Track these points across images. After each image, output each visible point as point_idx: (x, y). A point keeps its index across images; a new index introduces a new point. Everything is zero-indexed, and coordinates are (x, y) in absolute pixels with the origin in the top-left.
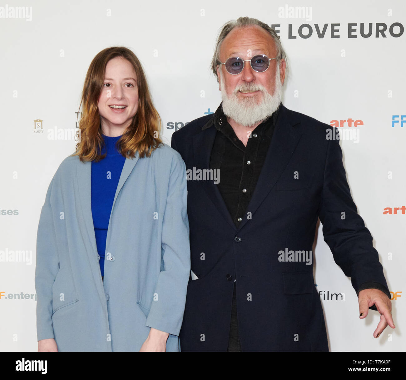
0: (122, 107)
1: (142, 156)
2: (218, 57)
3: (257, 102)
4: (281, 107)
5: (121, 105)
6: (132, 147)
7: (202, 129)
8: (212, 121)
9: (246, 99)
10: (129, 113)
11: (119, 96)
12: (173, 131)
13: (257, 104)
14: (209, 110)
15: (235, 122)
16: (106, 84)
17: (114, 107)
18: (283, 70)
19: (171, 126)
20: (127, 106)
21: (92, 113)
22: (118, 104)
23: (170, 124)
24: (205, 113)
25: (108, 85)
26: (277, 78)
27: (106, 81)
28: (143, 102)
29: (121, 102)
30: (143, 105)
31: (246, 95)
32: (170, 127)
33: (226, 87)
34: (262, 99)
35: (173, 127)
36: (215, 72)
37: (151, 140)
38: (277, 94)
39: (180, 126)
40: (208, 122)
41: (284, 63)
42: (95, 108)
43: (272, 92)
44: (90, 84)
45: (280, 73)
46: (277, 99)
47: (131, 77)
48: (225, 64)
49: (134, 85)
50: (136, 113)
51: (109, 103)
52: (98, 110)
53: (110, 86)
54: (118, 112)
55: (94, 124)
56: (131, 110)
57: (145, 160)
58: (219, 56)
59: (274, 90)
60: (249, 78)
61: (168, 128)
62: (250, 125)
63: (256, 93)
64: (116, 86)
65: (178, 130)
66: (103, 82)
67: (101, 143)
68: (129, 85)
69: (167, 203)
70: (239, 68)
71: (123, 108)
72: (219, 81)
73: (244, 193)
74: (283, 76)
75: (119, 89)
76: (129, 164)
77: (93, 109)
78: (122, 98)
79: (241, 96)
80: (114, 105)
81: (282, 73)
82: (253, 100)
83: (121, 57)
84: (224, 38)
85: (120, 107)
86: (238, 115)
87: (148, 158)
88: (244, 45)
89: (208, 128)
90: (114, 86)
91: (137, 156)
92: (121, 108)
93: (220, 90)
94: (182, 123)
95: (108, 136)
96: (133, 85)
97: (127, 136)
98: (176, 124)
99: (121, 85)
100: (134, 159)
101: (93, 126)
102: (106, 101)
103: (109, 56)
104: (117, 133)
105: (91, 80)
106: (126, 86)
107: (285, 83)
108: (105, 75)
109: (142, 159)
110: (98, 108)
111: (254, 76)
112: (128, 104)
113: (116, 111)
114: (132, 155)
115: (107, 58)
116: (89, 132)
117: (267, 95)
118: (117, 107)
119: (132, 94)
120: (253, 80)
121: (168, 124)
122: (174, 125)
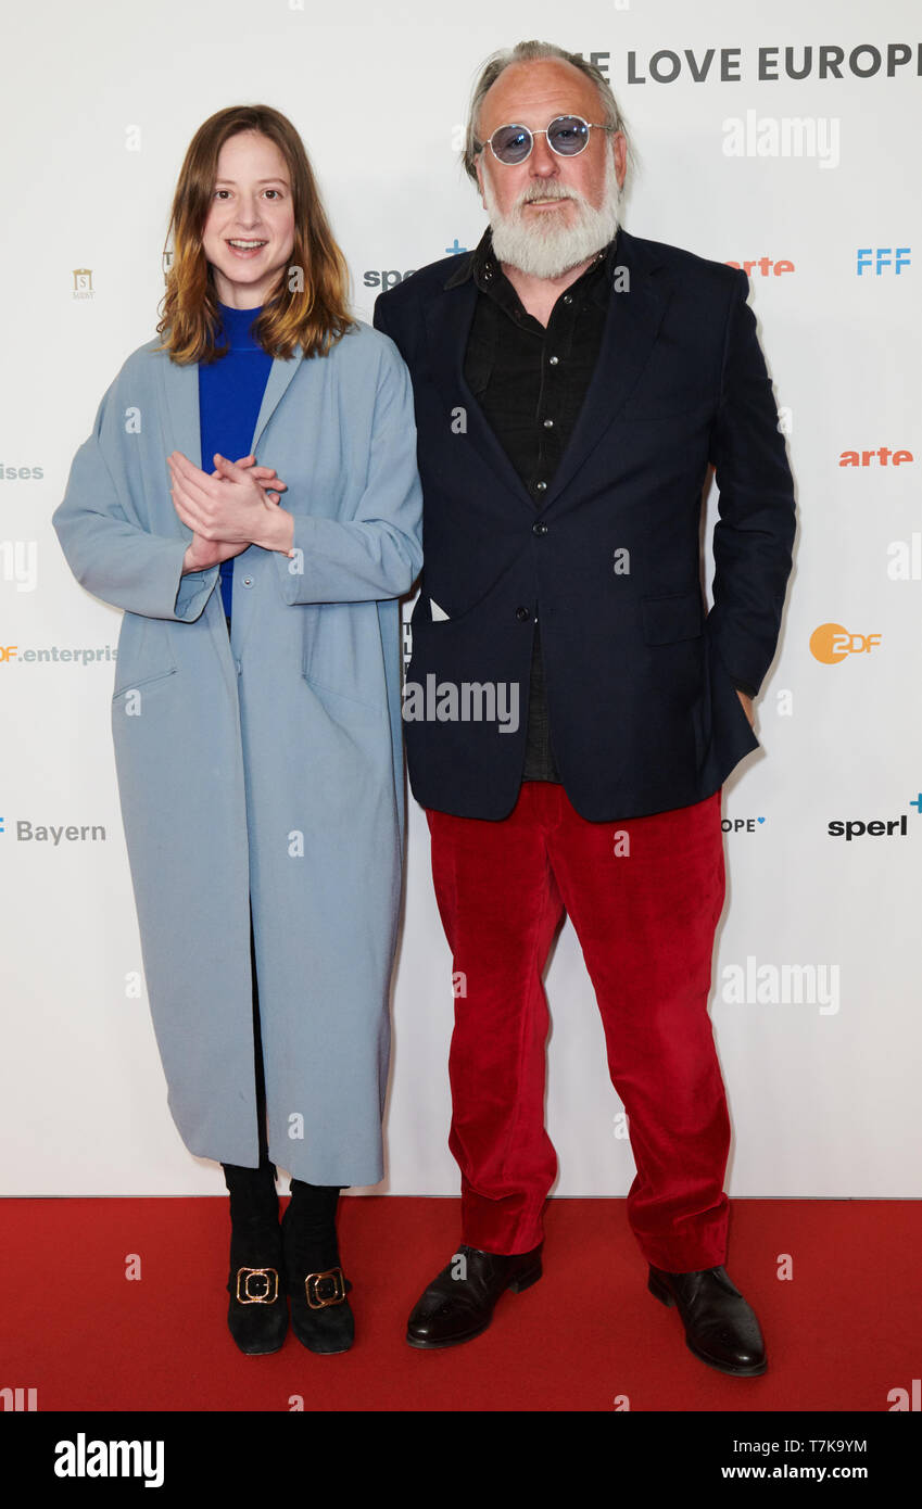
0: (255, 244)
1: (309, 354)
2: (476, 133)
3: (567, 224)
4: (621, 234)
5: (253, 241)
6: (287, 337)
7: (445, 289)
8: (467, 270)
9: (541, 217)
10: (270, 259)
11: (248, 221)
12: (379, 290)
13: (567, 227)
14: (456, 242)
15: (520, 272)
16: (221, 192)
17: (239, 243)
18: (621, 157)
19: (373, 279)
20: (267, 242)
21: (190, 257)
22: (247, 238)
23: (372, 276)
24: (448, 251)
25: (225, 194)
26: (608, 171)
27: (220, 187)
28: (306, 232)
29: (252, 234)
30: (306, 236)
31: (542, 208)
32: (372, 282)
33: (498, 197)
34: (577, 217)
35: (377, 284)
36: (472, 170)
37: (327, 318)
38: (608, 207)
39: (392, 279)
40: (457, 272)
41: (622, 142)
42: (197, 249)
43: (597, 202)
44: (187, 190)
45: (615, 161)
46: (610, 218)
47: (275, 175)
48: (490, 141)
49: (284, 195)
50: (288, 257)
51: (227, 234)
52: (202, 252)
53: (230, 196)
54: (245, 255)
55: (195, 282)
56: (278, 250)
57: (318, 363)
58: (479, 129)
59: (601, 199)
60: (544, 169)
61: (367, 284)
62: (553, 275)
63: (563, 203)
64: (240, 195)
65: (390, 288)
66: (213, 188)
67: (213, 325)
68: (270, 194)
69: (370, 455)
70: (523, 150)
71: (258, 247)
72: (481, 191)
73: (548, 429)
74: (621, 169)
75: (248, 205)
76: (281, 371)
77: (192, 249)
78: (254, 226)
79: (531, 211)
80: (237, 239)
81: (619, 164)
82: (557, 217)
83: (254, 131)
84: (486, 90)
85: (251, 245)
86: (527, 255)
87: (323, 359)
88: (532, 102)
89: (456, 287)
90: (237, 198)
91: (299, 353)
92: (254, 248)
93: (485, 208)
94: (397, 274)
95: (232, 306)
96: (280, 194)
97: (275, 309)
98: (385, 275)
99: (253, 196)
100: (291, 361)
101: (191, 288)
102: (221, 231)
103: (226, 128)
104: (251, 300)
105: (189, 182)
106: (265, 195)
107: (625, 187)
108: (216, 171)
109: (310, 360)
110: (203, 247)
111: (556, 165)
112: (270, 237)
113: (240, 254)
114: (287, 353)
115: (222, 134)
116: (185, 303)
117: (587, 209)
118: (244, 244)
119: (278, 215)
120: (554, 172)
121: (367, 276)
122: (380, 277)
